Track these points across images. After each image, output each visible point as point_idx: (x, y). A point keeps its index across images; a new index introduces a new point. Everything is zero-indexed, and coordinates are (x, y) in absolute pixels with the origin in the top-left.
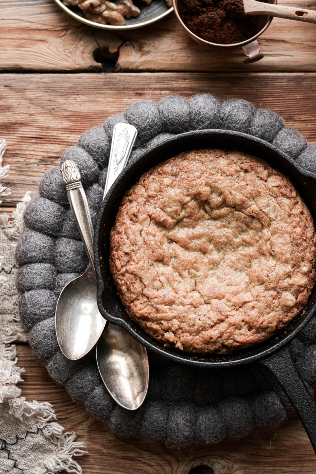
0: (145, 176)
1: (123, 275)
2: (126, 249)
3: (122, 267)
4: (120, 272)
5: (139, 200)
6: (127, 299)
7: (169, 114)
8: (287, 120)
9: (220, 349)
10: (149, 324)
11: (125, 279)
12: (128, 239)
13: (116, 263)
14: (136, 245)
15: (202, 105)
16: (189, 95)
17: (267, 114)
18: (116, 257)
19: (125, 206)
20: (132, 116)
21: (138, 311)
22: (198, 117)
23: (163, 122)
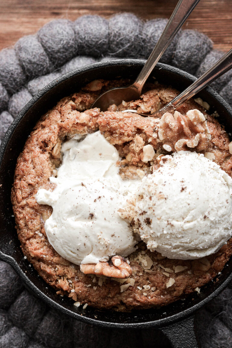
0: (63, 101)
1: (23, 208)
2: (30, 179)
3: (23, 198)
4: (20, 205)
5: (52, 127)
6: (23, 235)
7: (86, 35)
8: (217, 42)
9: (118, 306)
10: (43, 266)
11: (24, 212)
12: (34, 169)
13: (18, 193)
14: (42, 176)
15: (123, 25)
16: (109, 15)
17: (194, 36)
18: (18, 186)
19: (36, 132)
20: (44, 37)
21: (33, 251)
22: (117, 39)
23: (80, 44)
